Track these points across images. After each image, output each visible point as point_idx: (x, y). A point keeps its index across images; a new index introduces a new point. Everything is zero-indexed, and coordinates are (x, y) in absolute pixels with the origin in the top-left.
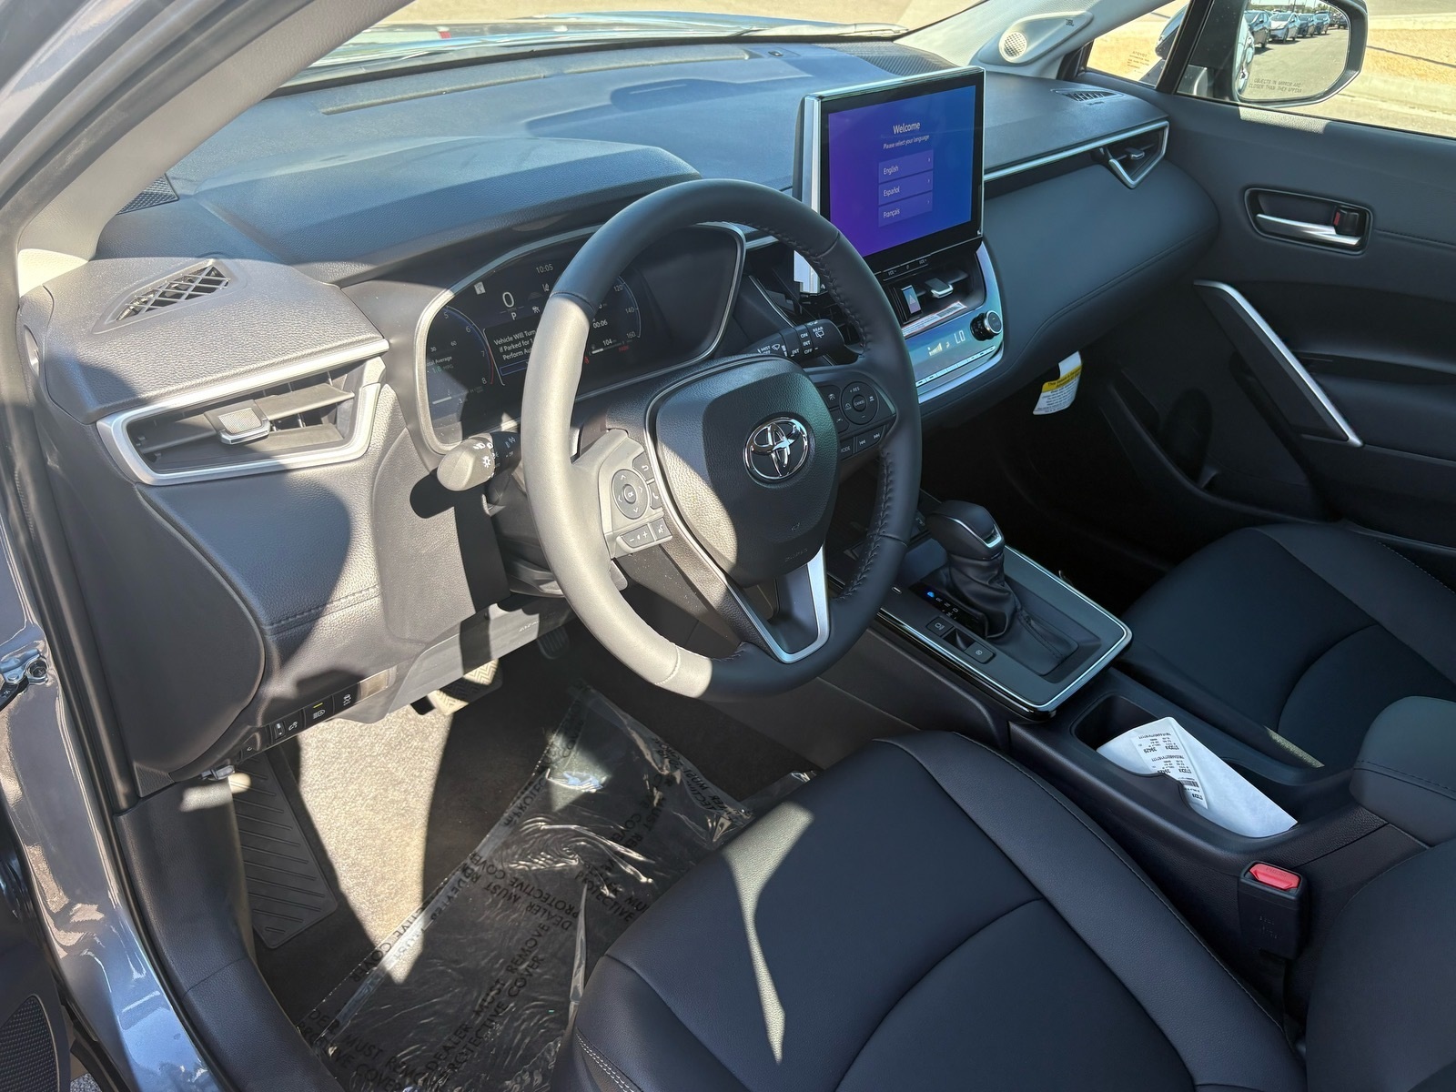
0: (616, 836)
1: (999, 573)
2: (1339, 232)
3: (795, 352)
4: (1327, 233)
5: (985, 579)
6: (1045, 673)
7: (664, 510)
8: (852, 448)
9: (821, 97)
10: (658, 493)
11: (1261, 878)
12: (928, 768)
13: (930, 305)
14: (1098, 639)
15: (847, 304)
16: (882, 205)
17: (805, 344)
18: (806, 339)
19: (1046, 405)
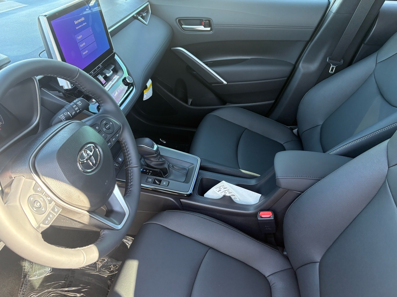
0: (63, 286)
1: (160, 156)
2: (205, 27)
3: (73, 113)
4: (201, 28)
5: (157, 159)
6: (184, 181)
7: (55, 202)
8: (111, 143)
9: (45, 16)
10: (49, 197)
11: (263, 216)
12: (163, 225)
13: (107, 79)
14: (193, 164)
15: (90, 93)
16: (81, 51)
17: (76, 109)
18: (76, 107)
19: (146, 97)
